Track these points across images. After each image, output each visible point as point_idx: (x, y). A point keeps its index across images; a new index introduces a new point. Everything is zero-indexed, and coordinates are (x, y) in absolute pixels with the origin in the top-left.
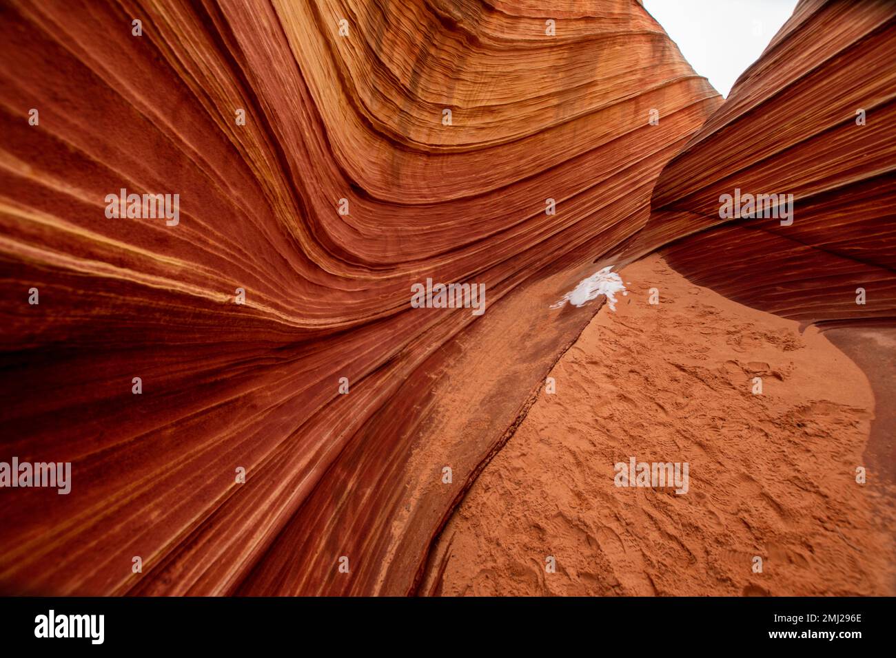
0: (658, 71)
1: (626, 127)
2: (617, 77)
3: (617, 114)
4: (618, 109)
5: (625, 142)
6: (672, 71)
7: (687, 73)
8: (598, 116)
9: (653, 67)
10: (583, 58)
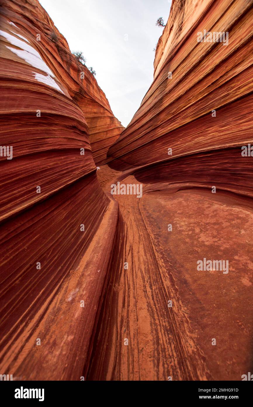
0: (112, 125)
1: (104, 137)
2: (102, 126)
3: (102, 134)
4: (102, 133)
5: (104, 141)
6: (115, 126)
7: (119, 126)
8: (97, 134)
9: (111, 124)
10: (94, 121)
